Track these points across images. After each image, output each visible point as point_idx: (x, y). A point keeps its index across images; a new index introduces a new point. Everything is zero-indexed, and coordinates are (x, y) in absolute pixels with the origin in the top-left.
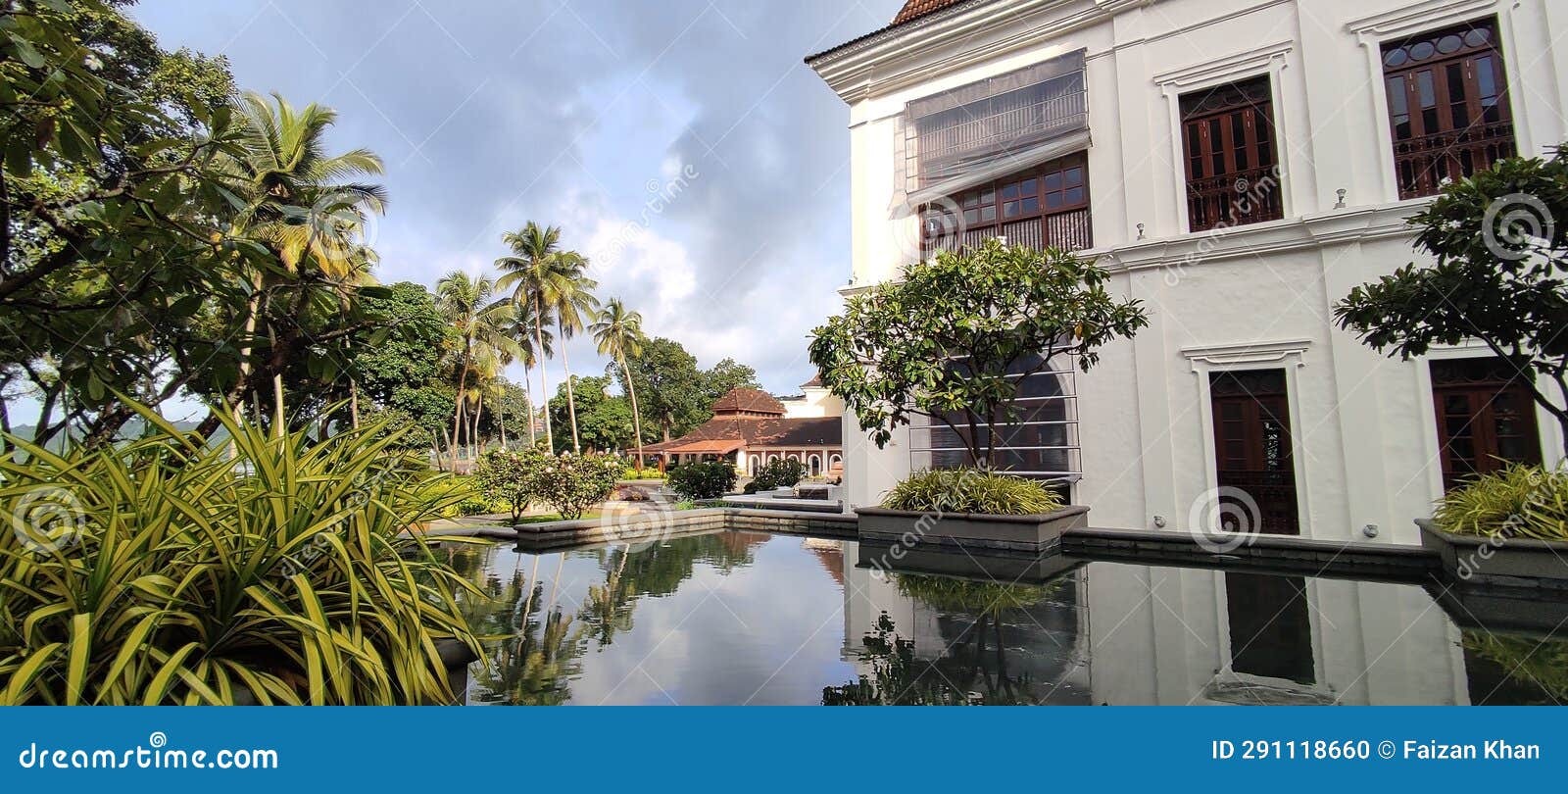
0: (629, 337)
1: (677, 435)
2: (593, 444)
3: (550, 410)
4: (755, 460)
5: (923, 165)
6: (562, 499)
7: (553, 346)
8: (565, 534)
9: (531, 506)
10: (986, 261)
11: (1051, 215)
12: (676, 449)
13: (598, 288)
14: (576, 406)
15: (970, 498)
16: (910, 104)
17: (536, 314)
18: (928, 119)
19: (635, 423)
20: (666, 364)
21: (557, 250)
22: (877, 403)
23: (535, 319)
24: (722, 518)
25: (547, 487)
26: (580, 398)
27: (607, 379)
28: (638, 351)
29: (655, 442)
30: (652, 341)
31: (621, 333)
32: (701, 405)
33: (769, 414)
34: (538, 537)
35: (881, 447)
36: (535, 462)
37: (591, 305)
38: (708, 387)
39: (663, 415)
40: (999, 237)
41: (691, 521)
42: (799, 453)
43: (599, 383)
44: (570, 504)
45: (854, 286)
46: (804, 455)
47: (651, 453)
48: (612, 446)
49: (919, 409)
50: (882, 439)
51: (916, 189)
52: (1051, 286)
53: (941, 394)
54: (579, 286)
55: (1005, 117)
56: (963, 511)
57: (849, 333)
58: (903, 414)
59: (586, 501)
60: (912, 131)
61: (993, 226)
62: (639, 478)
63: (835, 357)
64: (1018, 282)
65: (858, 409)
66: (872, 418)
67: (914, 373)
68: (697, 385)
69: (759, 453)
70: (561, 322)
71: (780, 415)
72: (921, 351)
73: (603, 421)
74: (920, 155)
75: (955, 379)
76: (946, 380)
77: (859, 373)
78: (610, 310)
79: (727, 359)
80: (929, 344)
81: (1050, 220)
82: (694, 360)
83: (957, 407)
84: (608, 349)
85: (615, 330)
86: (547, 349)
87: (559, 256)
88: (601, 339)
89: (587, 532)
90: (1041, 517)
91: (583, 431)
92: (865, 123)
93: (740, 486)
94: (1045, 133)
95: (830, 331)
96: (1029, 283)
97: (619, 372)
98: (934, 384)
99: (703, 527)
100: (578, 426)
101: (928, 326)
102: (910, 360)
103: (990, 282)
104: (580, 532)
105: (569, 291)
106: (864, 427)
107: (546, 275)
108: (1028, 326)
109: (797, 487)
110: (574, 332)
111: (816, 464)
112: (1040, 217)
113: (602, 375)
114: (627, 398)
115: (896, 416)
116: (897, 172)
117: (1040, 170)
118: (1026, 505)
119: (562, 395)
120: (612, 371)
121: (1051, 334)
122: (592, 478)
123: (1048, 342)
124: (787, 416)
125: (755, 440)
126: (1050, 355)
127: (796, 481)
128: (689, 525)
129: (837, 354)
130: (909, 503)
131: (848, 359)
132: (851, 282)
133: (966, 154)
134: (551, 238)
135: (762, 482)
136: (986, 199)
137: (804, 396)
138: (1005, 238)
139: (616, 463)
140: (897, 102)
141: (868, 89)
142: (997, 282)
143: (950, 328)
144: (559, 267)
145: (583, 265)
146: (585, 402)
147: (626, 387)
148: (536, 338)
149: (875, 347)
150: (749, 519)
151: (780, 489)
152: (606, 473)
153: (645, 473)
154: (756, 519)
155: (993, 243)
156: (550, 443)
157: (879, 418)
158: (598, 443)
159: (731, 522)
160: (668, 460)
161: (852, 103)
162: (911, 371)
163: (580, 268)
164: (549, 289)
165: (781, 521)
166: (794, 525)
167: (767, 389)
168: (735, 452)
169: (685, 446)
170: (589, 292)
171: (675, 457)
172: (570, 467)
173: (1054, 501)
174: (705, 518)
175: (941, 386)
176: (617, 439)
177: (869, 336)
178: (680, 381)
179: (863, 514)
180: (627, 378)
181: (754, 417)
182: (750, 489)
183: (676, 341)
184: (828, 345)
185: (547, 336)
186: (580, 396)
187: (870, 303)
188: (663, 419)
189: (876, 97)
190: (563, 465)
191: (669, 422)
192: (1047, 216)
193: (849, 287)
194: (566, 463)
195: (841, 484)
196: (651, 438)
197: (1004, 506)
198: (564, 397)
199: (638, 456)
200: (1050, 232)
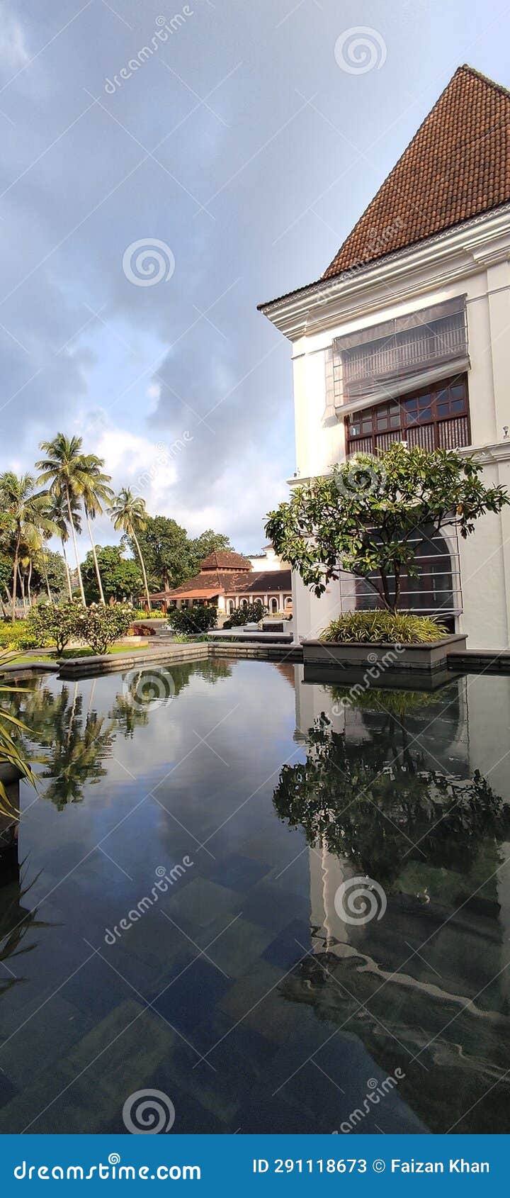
0: (137, 516)
1: (174, 586)
2: (114, 594)
3: (82, 571)
4: (231, 602)
5: (347, 386)
6: (92, 637)
7: (81, 524)
8: (94, 666)
9: (70, 642)
10: (392, 461)
11: (441, 422)
12: (174, 596)
13: (111, 481)
14: (100, 567)
15: (382, 632)
16: (338, 339)
17: (67, 502)
18: (349, 351)
19: (145, 579)
20: (165, 535)
21: (81, 454)
22: (315, 565)
23: (67, 505)
24: (206, 649)
25: (81, 629)
26: (103, 562)
27: (122, 547)
28: (144, 527)
29: (159, 591)
30: (154, 518)
31: (130, 514)
32: (191, 564)
33: (240, 569)
34: (74, 669)
35: (319, 597)
36: (71, 611)
37: (107, 494)
38: (195, 551)
39: (164, 572)
40: (402, 442)
41: (185, 652)
42: (262, 597)
43: (115, 550)
44: (98, 640)
45: (298, 478)
46: (266, 598)
47: (156, 600)
48: (128, 596)
49: (345, 570)
50: (319, 591)
51: (342, 404)
52: (440, 477)
53: (361, 559)
54: (98, 480)
55: (407, 348)
56: (377, 641)
57: (294, 516)
58: (334, 572)
59: (109, 638)
60: (338, 361)
61: (399, 431)
62: (148, 618)
63: (284, 533)
64: (416, 475)
65: (301, 569)
66: (312, 576)
67: (341, 544)
68: (188, 549)
69: (234, 598)
70: (86, 506)
71: (248, 570)
72: (346, 528)
73: (120, 578)
74: (344, 379)
75: (371, 547)
76: (364, 548)
77: (301, 545)
78: (122, 497)
79: (208, 531)
80: (352, 523)
81: (440, 425)
82: (184, 531)
83: (372, 568)
84: (122, 526)
85: (126, 512)
86: (77, 527)
87: (82, 457)
88: (116, 518)
89: (110, 664)
90: (433, 645)
91: (106, 586)
92: (303, 355)
93: (220, 622)
94: (436, 360)
95: (279, 514)
96: (423, 476)
97: (131, 542)
98: (355, 552)
99: (193, 656)
100: (103, 582)
101: (351, 510)
102: (338, 534)
103: (395, 476)
104: (105, 664)
105: (91, 484)
106: (306, 583)
107: (74, 473)
108: (424, 507)
109: (261, 622)
110: (96, 515)
111: (274, 604)
112: (432, 423)
113: (118, 545)
114: (137, 561)
115: (329, 574)
116: (328, 392)
117: (434, 387)
118: (422, 636)
119: (90, 560)
120: (125, 541)
121: (440, 512)
122: (113, 621)
123: (438, 518)
124: (253, 570)
125: (231, 589)
126: (440, 527)
127: (260, 618)
128: (183, 656)
129: (286, 531)
130: (337, 636)
131: (294, 534)
132: (295, 475)
133: (378, 376)
134: (75, 446)
135: (236, 620)
136: (394, 410)
137: (265, 555)
138: (406, 442)
139: (130, 611)
140: (327, 338)
141: (305, 329)
142: (400, 476)
143: (367, 509)
144: (82, 466)
145: (101, 465)
146: (107, 564)
147: (136, 552)
148: (68, 519)
149: (313, 525)
150: (226, 650)
151: (249, 624)
152: (123, 618)
153: (152, 614)
154: (230, 650)
155: (397, 446)
156: (83, 597)
157: (317, 576)
158: (119, 594)
159: (213, 652)
160: (168, 604)
161: (294, 340)
162: (339, 542)
163: (99, 467)
164: (76, 483)
165: (249, 651)
166: (258, 653)
167: (238, 551)
168: (217, 597)
169: (181, 594)
170: (106, 484)
171: (174, 602)
172: (97, 615)
173: (442, 631)
174: (195, 649)
175: (361, 553)
176: (132, 590)
177: (309, 517)
178: (175, 547)
179: (307, 645)
180: (136, 546)
181: (230, 572)
182: (227, 626)
183: (171, 518)
184: (279, 525)
185: (76, 517)
186: (103, 560)
187: (309, 493)
188: (164, 575)
189: (311, 335)
190: (92, 613)
191: (168, 577)
192: (438, 422)
193: (294, 479)
194: (94, 612)
195: (292, 620)
196: (156, 588)
197: (406, 638)
198: (91, 561)
199: (147, 602)
200: (440, 434)
